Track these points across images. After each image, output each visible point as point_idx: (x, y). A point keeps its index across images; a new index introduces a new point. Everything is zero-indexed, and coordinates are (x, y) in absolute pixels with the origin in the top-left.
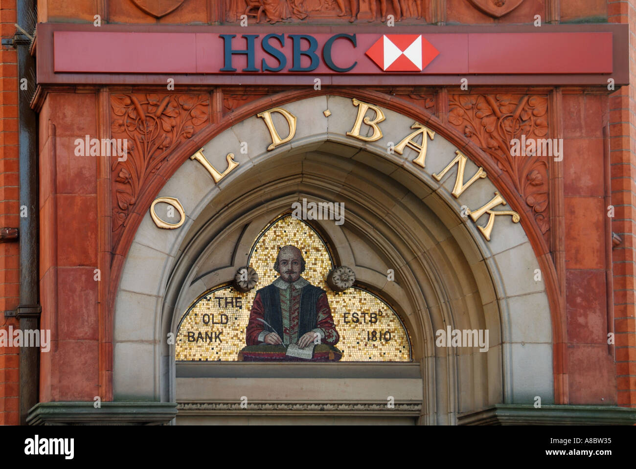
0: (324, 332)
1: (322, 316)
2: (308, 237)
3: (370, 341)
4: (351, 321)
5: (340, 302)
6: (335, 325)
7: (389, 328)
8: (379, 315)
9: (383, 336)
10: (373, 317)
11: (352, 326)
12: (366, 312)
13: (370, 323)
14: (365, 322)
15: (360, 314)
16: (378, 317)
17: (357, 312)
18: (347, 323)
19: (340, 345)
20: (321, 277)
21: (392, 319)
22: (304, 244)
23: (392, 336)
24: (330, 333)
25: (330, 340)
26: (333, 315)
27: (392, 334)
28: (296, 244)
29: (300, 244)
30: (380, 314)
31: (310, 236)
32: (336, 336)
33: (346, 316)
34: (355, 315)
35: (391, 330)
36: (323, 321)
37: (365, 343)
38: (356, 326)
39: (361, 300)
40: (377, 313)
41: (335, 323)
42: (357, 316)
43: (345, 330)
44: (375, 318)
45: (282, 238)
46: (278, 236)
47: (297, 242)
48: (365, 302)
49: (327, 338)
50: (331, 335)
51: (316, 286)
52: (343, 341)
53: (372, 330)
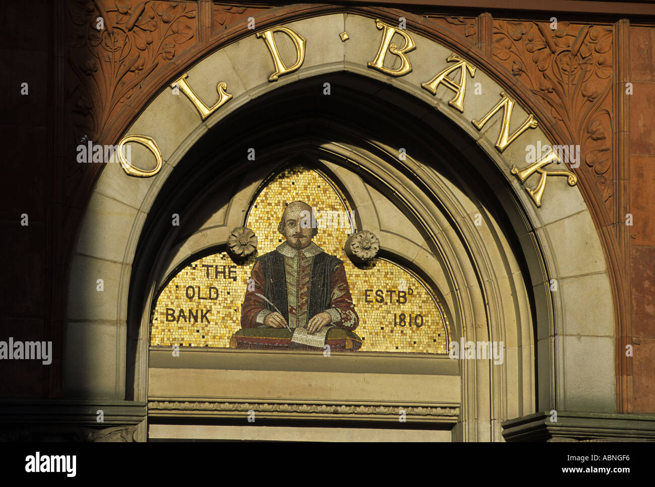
0: (340, 314)
1: (337, 294)
2: (322, 192)
3: (397, 326)
4: (374, 300)
5: (361, 276)
6: (354, 305)
7: (421, 310)
8: (409, 294)
9: (414, 321)
10: (402, 297)
11: (375, 306)
12: (393, 290)
13: (397, 304)
14: (391, 302)
15: (385, 293)
16: (407, 296)
17: (382, 290)
18: (369, 302)
19: (360, 330)
20: (338, 243)
21: (425, 299)
22: (316, 200)
23: (424, 321)
24: (348, 315)
25: (348, 324)
26: (351, 292)
27: (424, 318)
28: (306, 199)
29: (311, 200)
30: (411, 292)
31: (325, 191)
32: (355, 319)
33: (368, 294)
34: (379, 293)
35: (424, 313)
36: (339, 299)
37: (390, 329)
38: (381, 306)
39: (386, 274)
40: (407, 291)
41: (354, 303)
42: (381, 295)
43: (366, 311)
44: (404, 297)
45: (289, 192)
46: (285, 189)
47: (308, 197)
48: (391, 276)
49: (343, 321)
50: (349, 318)
51: (330, 254)
52: (364, 325)
53: (400, 313)
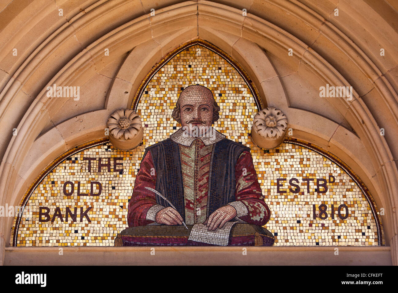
0: (247, 207)
1: (243, 184)
2: (224, 74)
3: (317, 219)
4: (288, 191)
5: (272, 163)
6: (264, 197)
7: (345, 200)
8: (330, 182)
9: (337, 212)
10: (321, 185)
11: (289, 197)
12: (310, 177)
13: (316, 193)
14: (308, 192)
15: (301, 181)
16: (328, 184)
17: (297, 178)
18: (281, 193)
19: (271, 225)
20: (243, 129)
21: (349, 187)
22: (217, 83)
23: (350, 212)
24: (256, 208)
25: (257, 218)
26: (260, 181)
27: (349, 209)
28: (205, 82)
29: (211, 83)
30: (332, 179)
31: (227, 73)
32: (265, 212)
33: (280, 184)
34: (293, 182)
35: (349, 203)
36: (246, 190)
37: (309, 222)
38: (296, 197)
39: (302, 160)
40: (327, 178)
41: (263, 194)
42: (297, 184)
43: (278, 203)
44: (324, 185)
45: (185, 75)
46: (180, 72)
47: (208, 80)
48: (308, 163)
49: (251, 215)
50: (258, 211)
51: (234, 140)
52: (276, 219)
53: (320, 203)
